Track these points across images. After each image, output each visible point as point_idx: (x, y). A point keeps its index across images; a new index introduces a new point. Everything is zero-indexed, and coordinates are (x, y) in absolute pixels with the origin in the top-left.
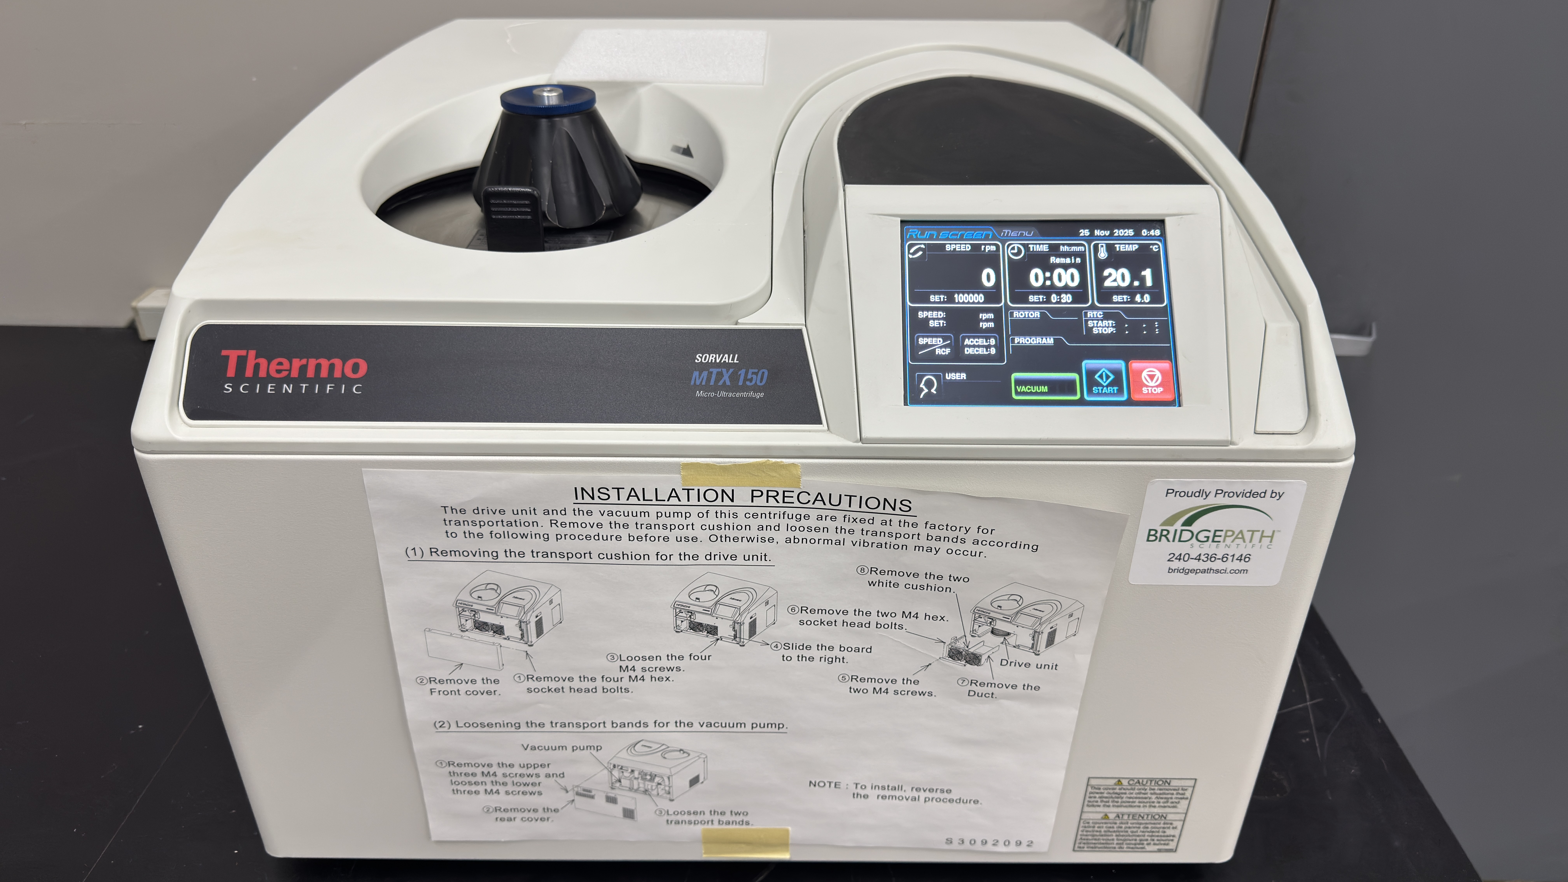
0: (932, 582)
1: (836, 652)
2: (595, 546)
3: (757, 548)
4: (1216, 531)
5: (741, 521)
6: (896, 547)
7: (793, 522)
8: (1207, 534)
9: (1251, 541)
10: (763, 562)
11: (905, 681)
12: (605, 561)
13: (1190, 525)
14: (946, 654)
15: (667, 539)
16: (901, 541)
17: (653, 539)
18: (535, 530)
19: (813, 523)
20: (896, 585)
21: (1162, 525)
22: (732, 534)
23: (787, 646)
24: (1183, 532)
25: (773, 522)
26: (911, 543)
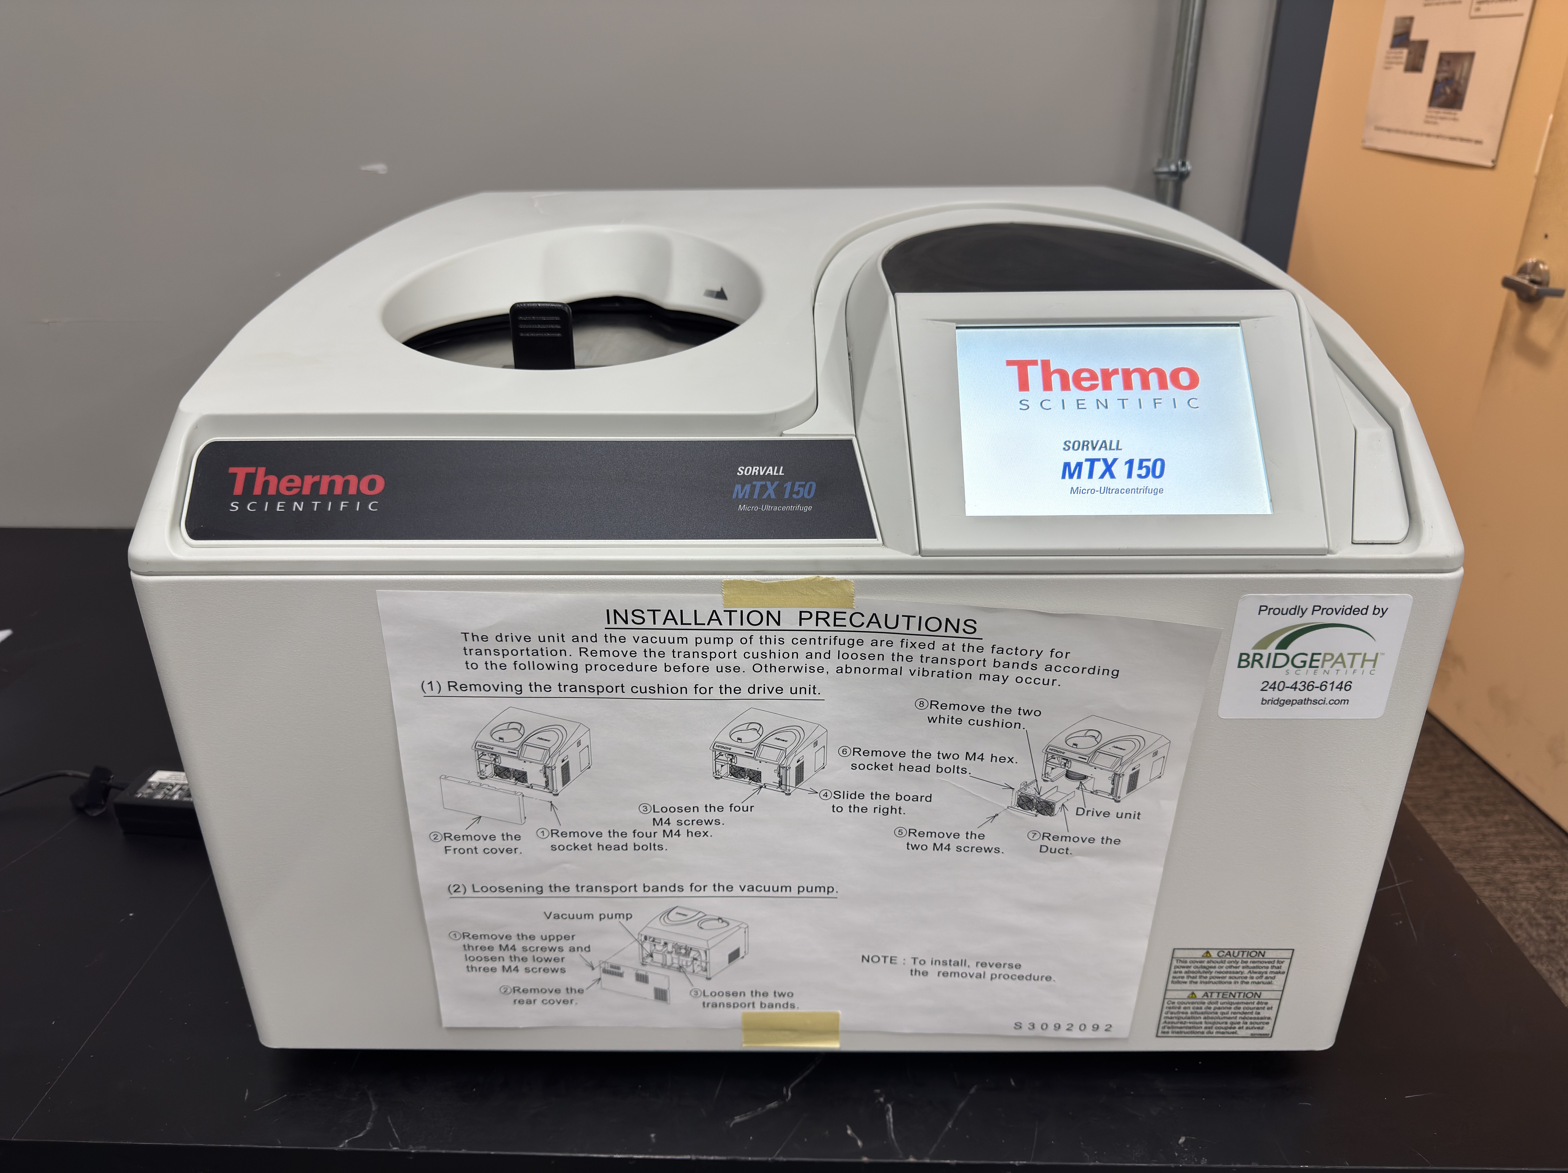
4: (1313, 654)
5: (788, 647)
6: (959, 676)
7: (845, 649)
8: (1303, 658)
9: (1352, 666)
13: (1285, 648)
15: (705, 669)
16: (965, 669)
19: (867, 649)
21: (1254, 648)
22: (778, 662)
24: (1278, 656)
25: (824, 649)
26: (976, 670)
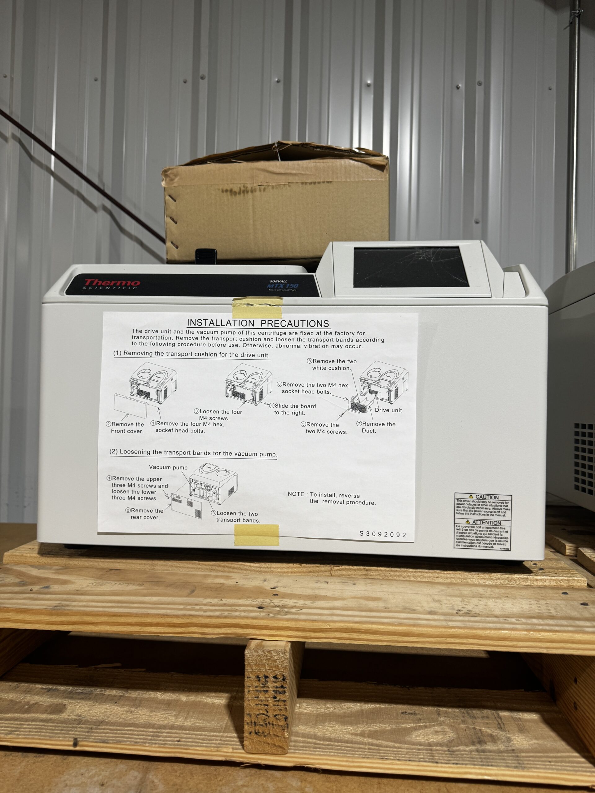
0: (341, 365)
1: (299, 409)
2: (194, 350)
3: (263, 350)
10: (266, 358)
11: (333, 425)
12: (198, 357)
14: (350, 407)
17: (219, 345)
18: (169, 341)
20: (325, 368)
23: (277, 406)
